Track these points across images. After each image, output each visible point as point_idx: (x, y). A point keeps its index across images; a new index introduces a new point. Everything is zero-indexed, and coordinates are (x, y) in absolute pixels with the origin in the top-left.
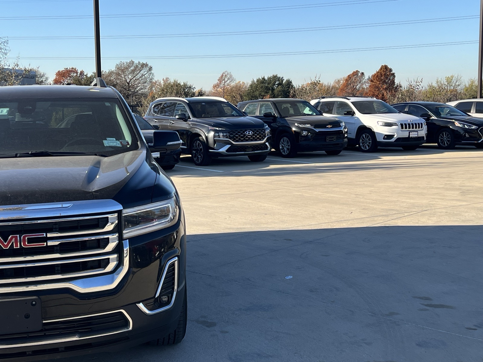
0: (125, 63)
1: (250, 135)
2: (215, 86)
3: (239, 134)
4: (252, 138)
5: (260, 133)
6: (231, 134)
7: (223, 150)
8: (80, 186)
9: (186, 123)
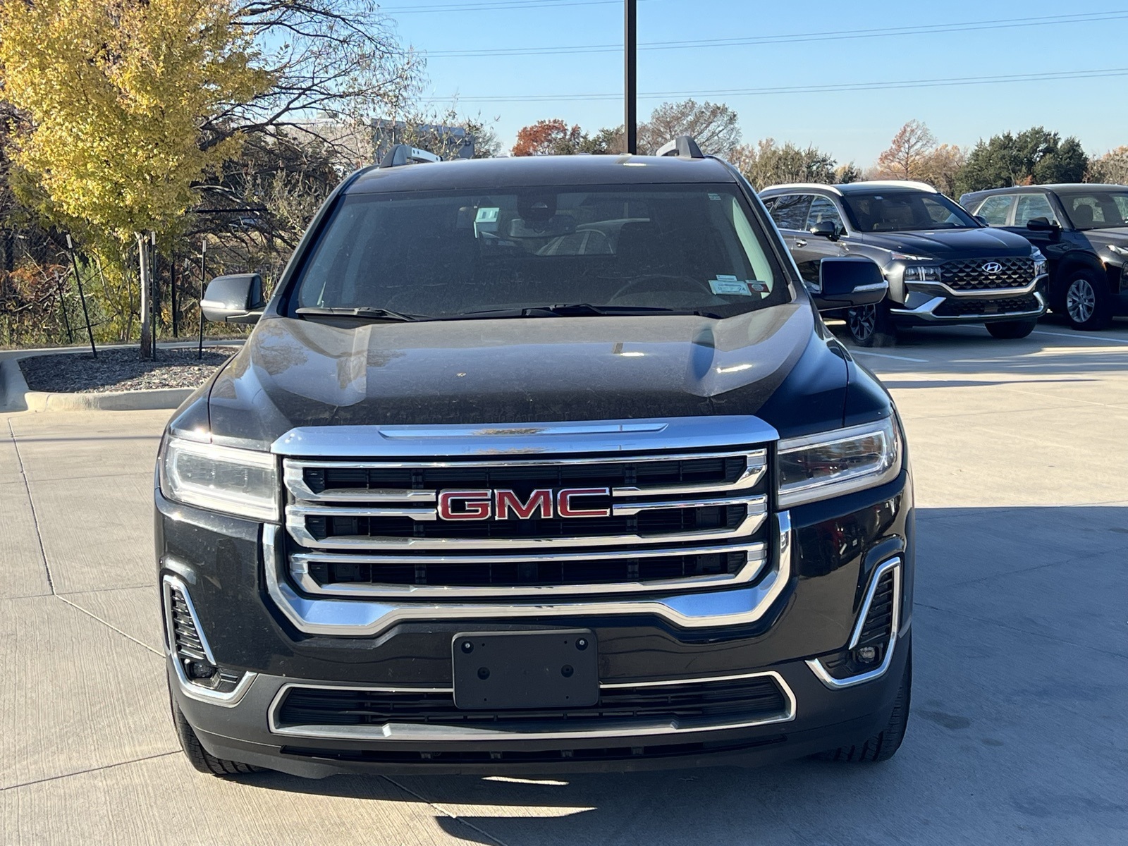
0: (675, 107)
1: (995, 274)
2: (884, 158)
3: (967, 270)
4: (1000, 281)
5: (1020, 268)
6: (948, 271)
7: (927, 308)
8: (681, 383)
9: (836, 245)
